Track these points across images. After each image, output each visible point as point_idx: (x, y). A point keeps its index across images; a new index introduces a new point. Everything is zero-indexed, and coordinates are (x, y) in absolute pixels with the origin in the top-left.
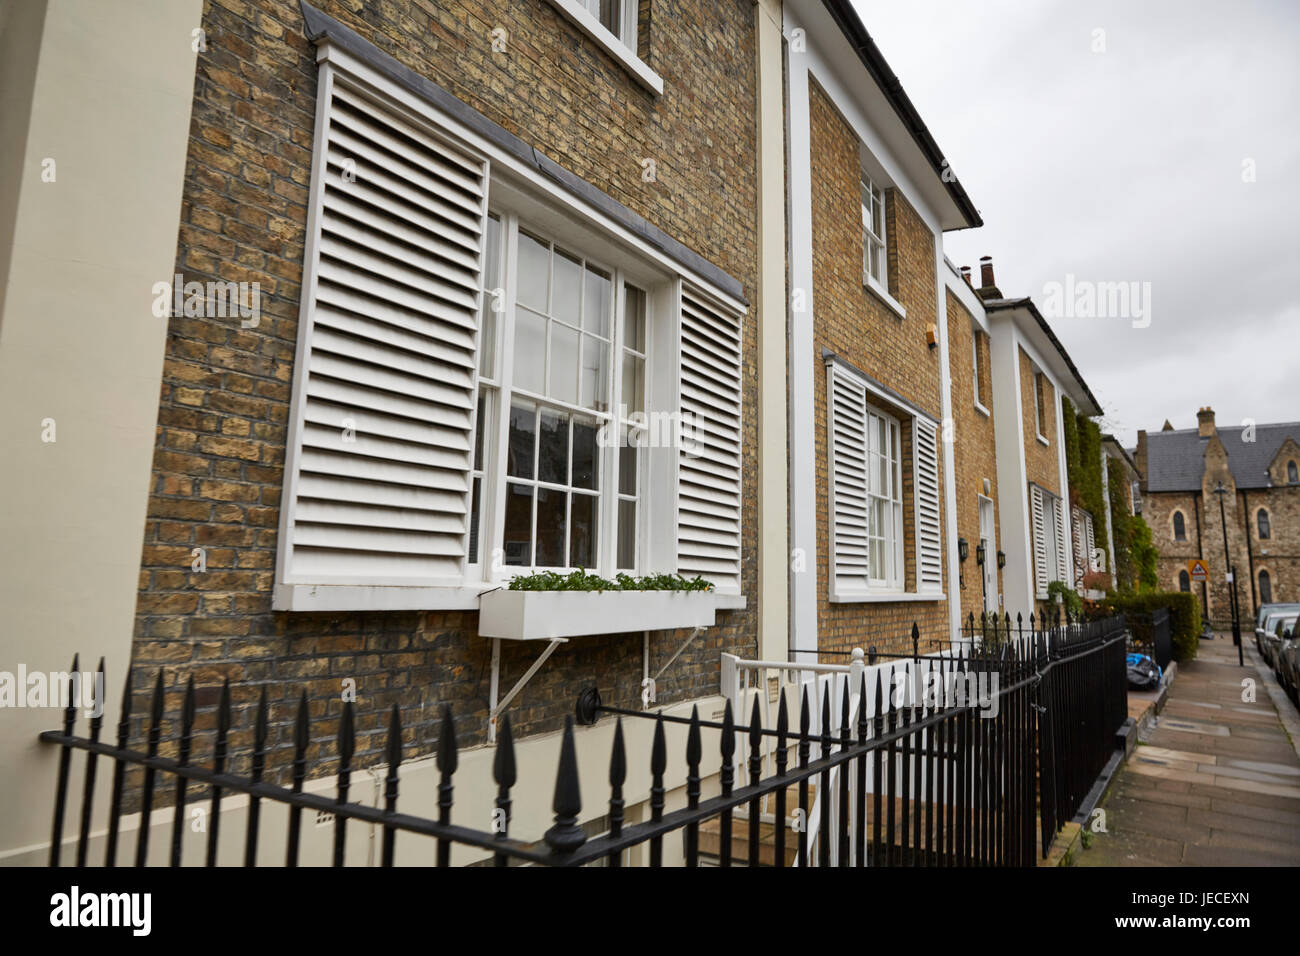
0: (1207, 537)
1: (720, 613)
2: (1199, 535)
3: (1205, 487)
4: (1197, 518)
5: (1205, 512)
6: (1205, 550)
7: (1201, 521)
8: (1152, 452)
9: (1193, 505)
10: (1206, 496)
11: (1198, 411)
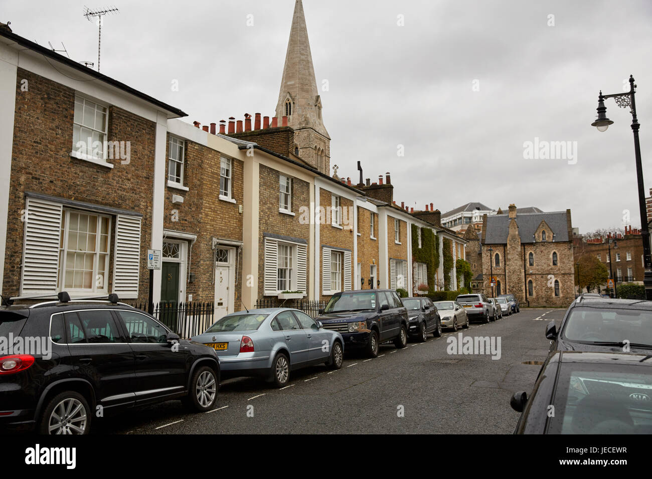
0: (508, 265)
1: (304, 297)
2: (505, 265)
3: (508, 242)
4: (505, 256)
5: (508, 254)
6: (507, 271)
7: (506, 258)
8: (489, 224)
9: (503, 250)
10: (508, 246)
11: (509, 206)
